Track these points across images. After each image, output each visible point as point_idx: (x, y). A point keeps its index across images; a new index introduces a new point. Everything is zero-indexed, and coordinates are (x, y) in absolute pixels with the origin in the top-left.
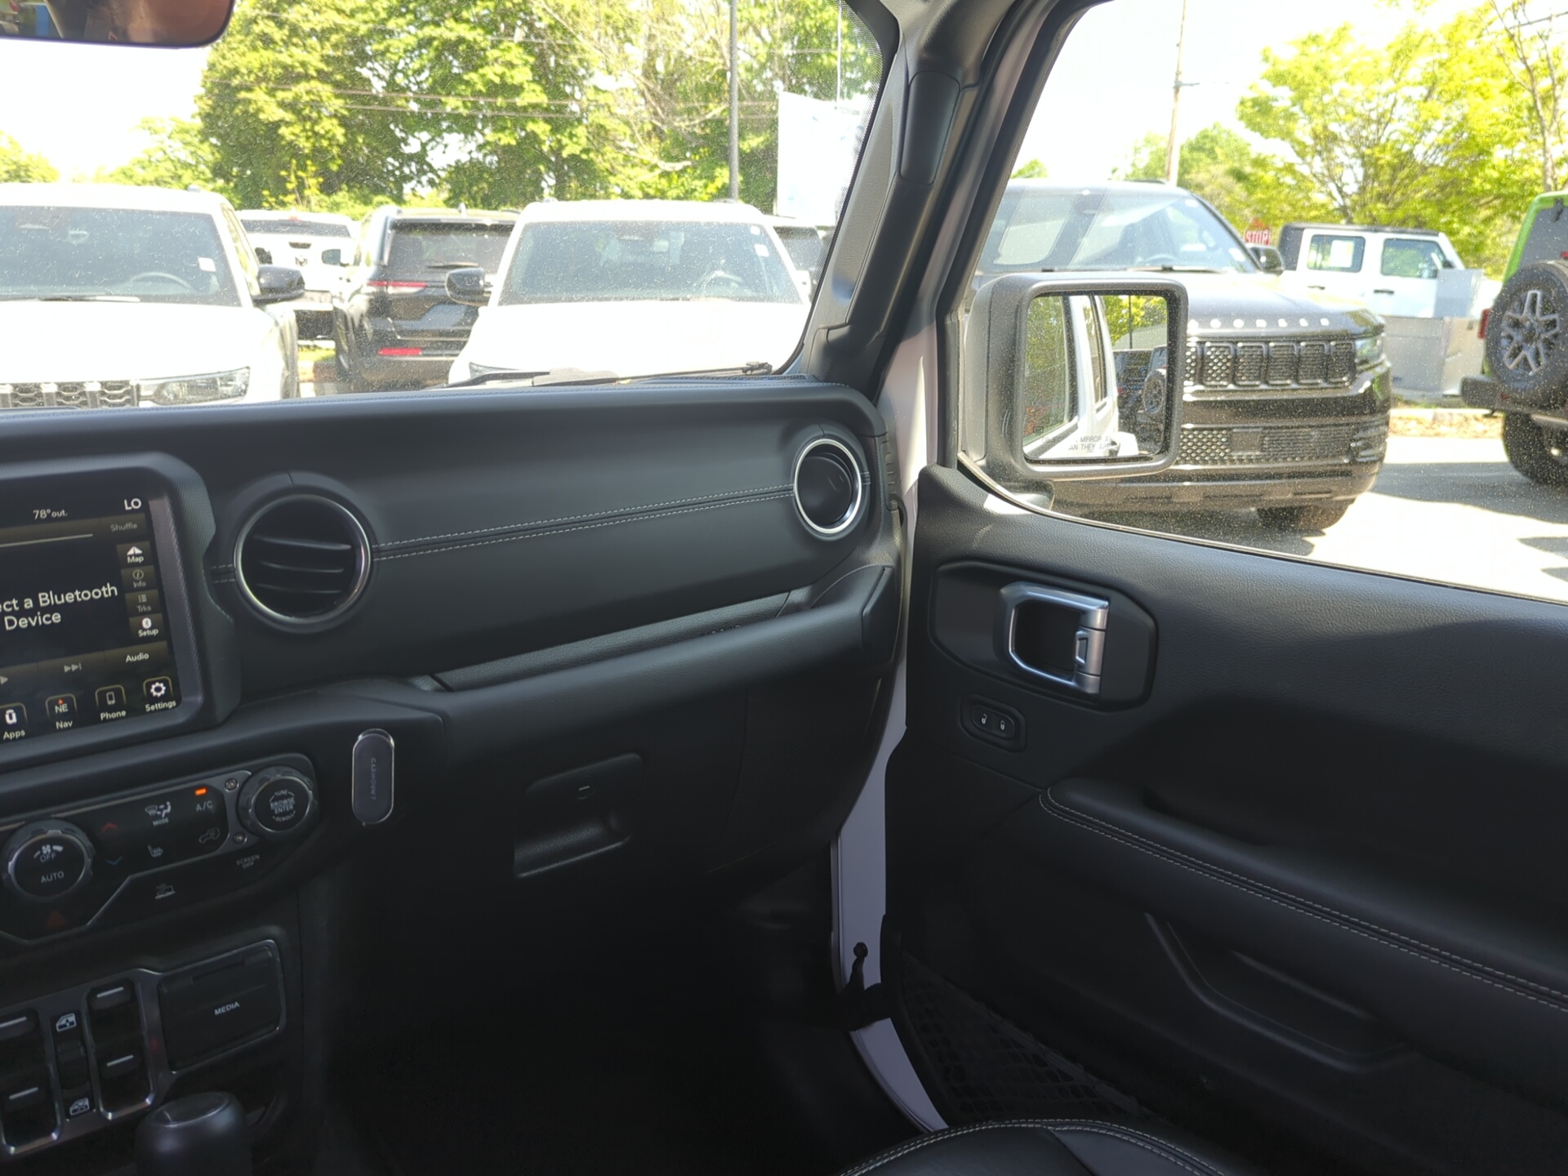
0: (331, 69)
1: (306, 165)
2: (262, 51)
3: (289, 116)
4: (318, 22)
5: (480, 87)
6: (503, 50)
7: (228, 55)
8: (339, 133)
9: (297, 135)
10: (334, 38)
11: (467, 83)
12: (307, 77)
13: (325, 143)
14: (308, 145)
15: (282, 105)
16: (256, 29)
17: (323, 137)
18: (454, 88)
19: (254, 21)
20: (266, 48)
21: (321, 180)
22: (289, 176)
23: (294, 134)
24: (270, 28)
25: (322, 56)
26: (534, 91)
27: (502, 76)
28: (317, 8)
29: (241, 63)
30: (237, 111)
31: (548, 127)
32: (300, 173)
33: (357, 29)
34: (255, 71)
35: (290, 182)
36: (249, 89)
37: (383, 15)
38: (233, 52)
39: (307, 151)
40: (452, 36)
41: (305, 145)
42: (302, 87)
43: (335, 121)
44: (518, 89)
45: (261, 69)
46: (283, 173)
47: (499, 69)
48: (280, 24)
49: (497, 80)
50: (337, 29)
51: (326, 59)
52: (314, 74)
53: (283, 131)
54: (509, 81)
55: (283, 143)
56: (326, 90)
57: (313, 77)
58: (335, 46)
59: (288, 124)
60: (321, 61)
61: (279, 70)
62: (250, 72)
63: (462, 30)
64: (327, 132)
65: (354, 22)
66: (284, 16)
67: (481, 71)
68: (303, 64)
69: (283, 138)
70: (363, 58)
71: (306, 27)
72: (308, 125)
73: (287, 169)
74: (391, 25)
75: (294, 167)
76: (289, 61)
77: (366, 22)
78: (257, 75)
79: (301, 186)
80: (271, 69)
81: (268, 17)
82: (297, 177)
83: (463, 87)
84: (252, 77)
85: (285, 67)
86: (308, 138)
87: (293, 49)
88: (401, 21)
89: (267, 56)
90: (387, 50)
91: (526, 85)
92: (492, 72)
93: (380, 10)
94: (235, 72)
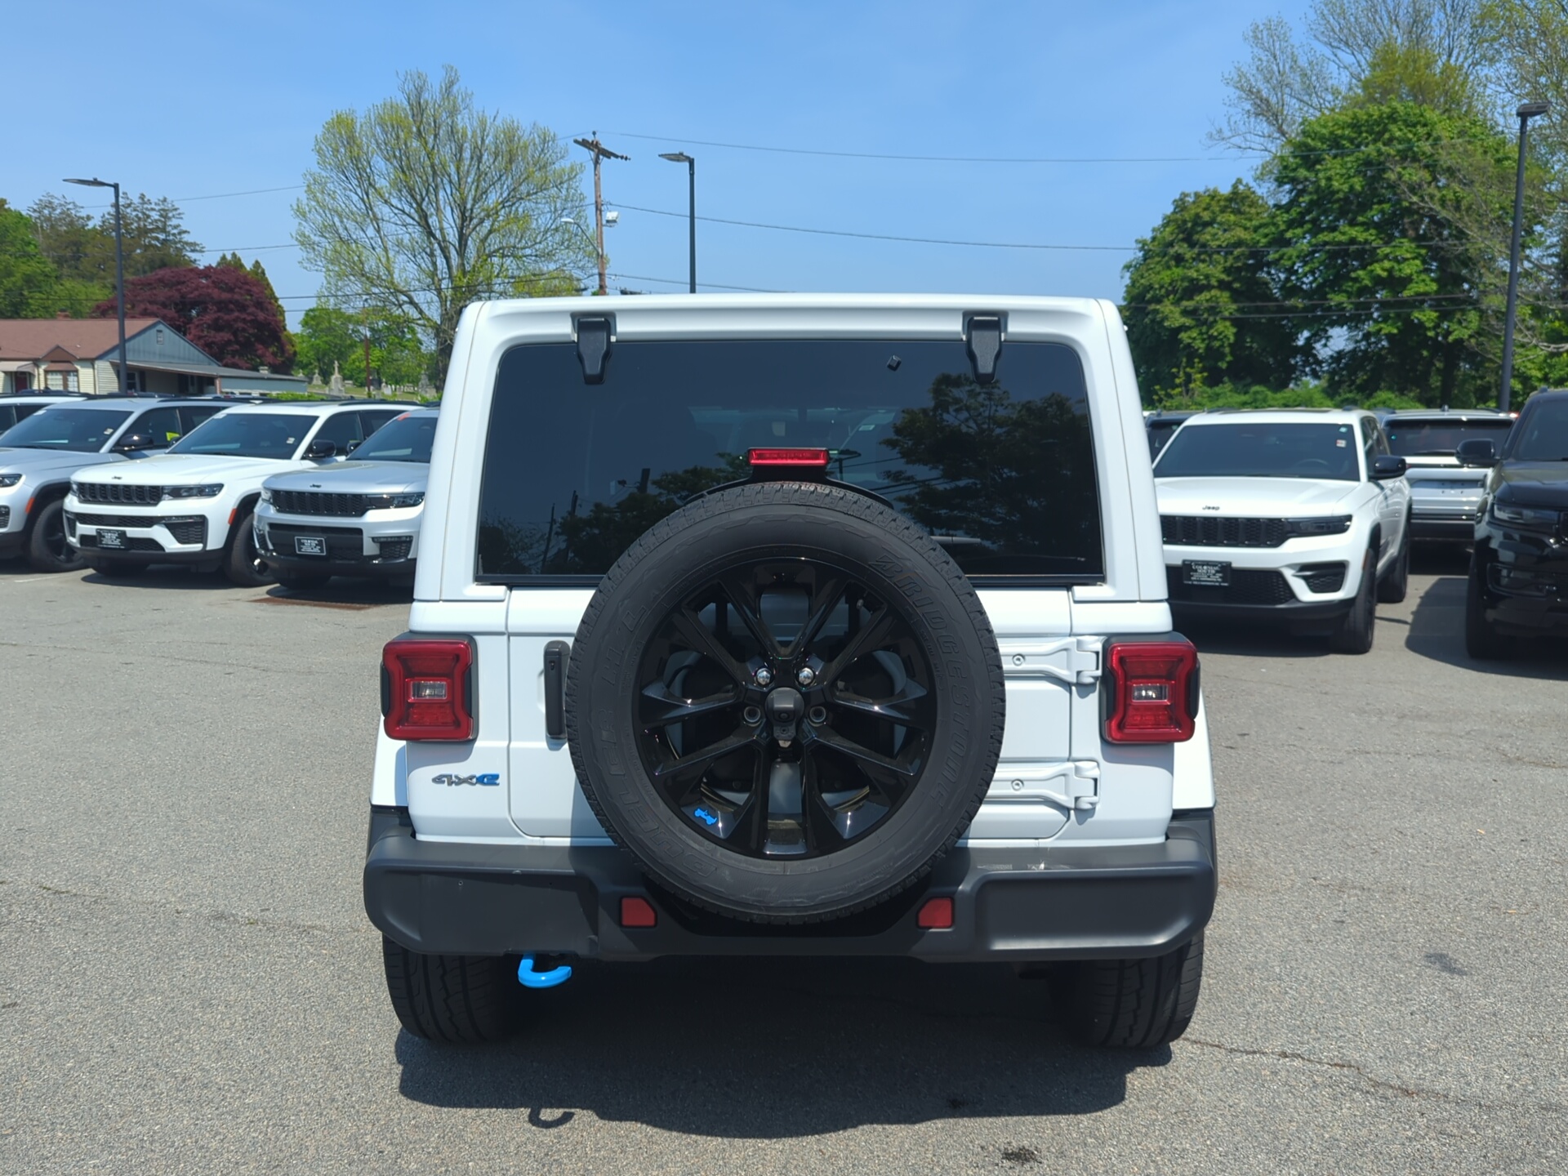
0: (1230, 279)
1: (1194, 363)
2: (1174, 269)
3: (1188, 321)
4: (1225, 238)
5: (1367, 282)
6: (1394, 247)
7: (1146, 274)
8: (1230, 332)
9: (1194, 339)
10: (1237, 252)
11: (1356, 280)
12: (1209, 287)
13: (1217, 344)
14: (1203, 346)
15: (1185, 313)
16: (1172, 251)
17: (1215, 338)
18: (1340, 286)
19: (1171, 244)
20: (1177, 266)
21: (1205, 374)
22: (1179, 372)
23: (1190, 337)
24: (1181, 248)
25: (1225, 267)
26: (1423, 281)
27: (1390, 271)
28: (1226, 227)
29: (1155, 280)
30: (1147, 320)
31: (1434, 315)
32: (1188, 370)
33: (1258, 242)
34: (1166, 286)
35: (1179, 378)
36: (1159, 301)
37: (1283, 227)
38: (1150, 272)
39: (1201, 351)
40: (1343, 238)
41: (1200, 346)
42: (1205, 295)
43: (1228, 323)
44: (1406, 281)
45: (1170, 284)
46: (1174, 370)
47: (1387, 264)
48: (1192, 245)
49: (1384, 274)
50: (1239, 243)
51: (1227, 271)
52: (1216, 284)
53: (1183, 336)
54: (1397, 274)
55: (1182, 346)
56: (1224, 297)
57: (1213, 287)
58: (1237, 258)
59: (1188, 328)
60: (1223, 272)
61: (1186, 284)
62: (1162, 287)
63: (1354, 232)
64: (1220, 334)
65: (1257, 237)
66: (1196, 237)
67: (1369, 268)
68: (1207, 277)
69: (1181, 341)
70: (1261, 264)
71: (1214, 244)
72: (1204, 329)
73: (1178, 367)
74: (1289, 235)
75: (1184, 364)
76: (1195, 275)
77: (1266, 236)
78: (1167, 289)
79: (1189, 379)
80: (1179, 283)
81: (1183, 240)
82: (1185, 373)
83: (1350, 284)
84: (1163, 291)
85: (1192, 280)
86: (1203, 340)
87: (1201, 266)
88: (1299, 231)
89: (1178, 272)
90: (1281, 258)
91: (1414, 277)
92: (1379, 269)
93: (1280, 223)
94: (1151, 287)
